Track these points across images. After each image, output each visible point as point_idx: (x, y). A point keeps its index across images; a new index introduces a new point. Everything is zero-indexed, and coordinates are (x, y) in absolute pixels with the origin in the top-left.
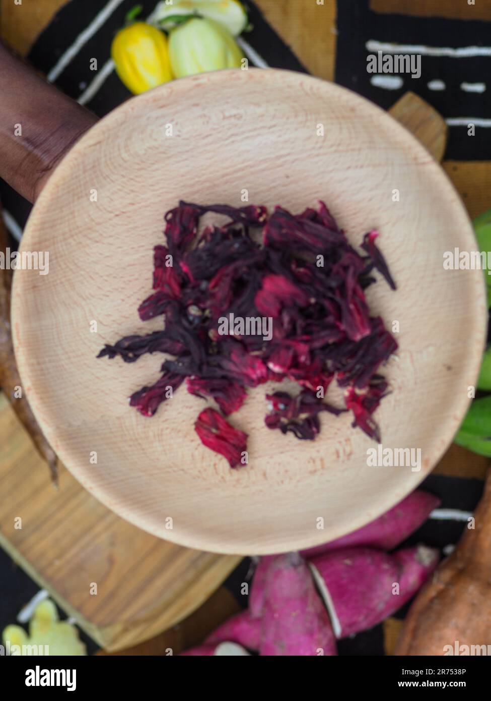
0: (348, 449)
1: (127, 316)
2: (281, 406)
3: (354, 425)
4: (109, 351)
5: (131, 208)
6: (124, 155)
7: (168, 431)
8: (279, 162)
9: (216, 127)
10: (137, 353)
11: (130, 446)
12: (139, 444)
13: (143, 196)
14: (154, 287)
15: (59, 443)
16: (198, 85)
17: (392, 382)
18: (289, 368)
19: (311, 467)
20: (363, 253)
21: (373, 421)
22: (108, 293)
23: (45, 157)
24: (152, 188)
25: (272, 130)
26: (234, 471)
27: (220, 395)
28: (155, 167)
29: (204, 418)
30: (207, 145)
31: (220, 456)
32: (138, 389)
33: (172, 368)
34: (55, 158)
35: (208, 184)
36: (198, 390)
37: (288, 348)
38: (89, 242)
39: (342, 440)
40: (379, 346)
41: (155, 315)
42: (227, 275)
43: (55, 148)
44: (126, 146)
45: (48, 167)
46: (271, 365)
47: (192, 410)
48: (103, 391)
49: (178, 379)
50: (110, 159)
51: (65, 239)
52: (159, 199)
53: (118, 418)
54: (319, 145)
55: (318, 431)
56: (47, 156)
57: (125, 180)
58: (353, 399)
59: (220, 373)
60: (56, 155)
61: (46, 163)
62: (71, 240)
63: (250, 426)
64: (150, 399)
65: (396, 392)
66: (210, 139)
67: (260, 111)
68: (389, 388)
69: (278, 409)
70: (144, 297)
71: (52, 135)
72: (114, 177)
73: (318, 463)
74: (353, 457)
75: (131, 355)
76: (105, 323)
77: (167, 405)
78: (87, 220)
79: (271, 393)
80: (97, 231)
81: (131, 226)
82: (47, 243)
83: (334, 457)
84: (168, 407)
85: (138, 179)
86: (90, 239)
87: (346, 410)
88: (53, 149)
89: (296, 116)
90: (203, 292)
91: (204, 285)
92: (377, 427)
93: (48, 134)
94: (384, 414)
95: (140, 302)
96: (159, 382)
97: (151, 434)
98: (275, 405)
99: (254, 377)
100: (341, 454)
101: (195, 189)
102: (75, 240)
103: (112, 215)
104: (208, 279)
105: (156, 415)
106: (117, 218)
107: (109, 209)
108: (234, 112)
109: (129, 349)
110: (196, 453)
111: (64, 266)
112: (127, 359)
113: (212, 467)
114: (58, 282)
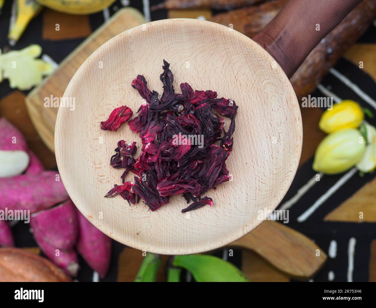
0: (104, 181)
1: (184, 78)
2: (129, 149)
3: (116, 185)
4: (166, 66)
5: (239, 84)
6: (265, 82)
7: (124, 93)
8: (254, 160)
9: (275, 129)
10: (164, 80)
11: (118, 74)
12: (119, 78)
13: (244, 91)
14: (196, 91)
15: (122, 37)
16: (296, 119)
17: (135, 207)
18: (146, 153)
19: (97, 162)
20: (203, 197)
21: (116, 195)
22: (197, 69)
23: (271, 46)
24: (248, 95)
25: (271, 157)
26: (99, 124)
27: (138, 120)
28: (258, 98)
29: (127, 110)
30: (267, 124)
31: (108, 118)
32: (147, 80)
33: (154, 97)
34: (270, 51)
35: (247, 123)
36: (142, 109)
37: (156, 152)
38: (223, 62)
39: (109, 179)
40: (154, 201)
41: (182, 91)
42: (194, 122)
43: (275, 52)
44: (269, 83)
45: (266, 48)
46: (149, 144)
47: (133, 106)
48: (147, 63)
49: (149, 100)
50: (264, 74)
51: (225, 49)
52: (242, 99)
53: (133, 69)
54: (261, 180)
55: (115, 167)
56: (272, 48)
57: (253, 81)
58: (129, 186)
59: (149, 120)
60: (272, 52)
61: (268, 47)
62: (225, 52)
63: (122, 134)
64: (140, 85)
65: (130, 208)
66: (269, 126)
67: (281, 151)
68: (132, 205)
69: (128, 148)
70: (193, 87)
71: (282, 51)
72: (254, 76)
73: (99, 166)
74: (100, 183)
75: (163, 77)
76: (182, 67)
77: (137, 94)
78: (234, 61)
79: (136, 145)
80: (228, 66)
81: (230, 84)
82: (224, 40)
83: (101, 174)
84: (136, 94)
85: (253, 88)
86: (225, 63)
87: (123, 182)
88: (275, 51)
89: (276, 169)
90: (188, 112)
91: (192, 112)
92: (113, 197)
93: (282, 49)
94: (120, 201)
95: (190, 84)
96: (148, 90)
97: (123, 85)
98: (130, 146)
99: (145, 137)
100: (102, 178)
101: (245, 117)
102: (225, 54)
103: (236, 75)
104: (195, 114)
105: (133, 88)
106: (235, 77)
107: (239, 73)
108: (282, 138)
109: (167, 76)
110: (111, 106)
111: (212, 48)
112: (162, 75)
113: (103, 113)
114: (204, 44)
